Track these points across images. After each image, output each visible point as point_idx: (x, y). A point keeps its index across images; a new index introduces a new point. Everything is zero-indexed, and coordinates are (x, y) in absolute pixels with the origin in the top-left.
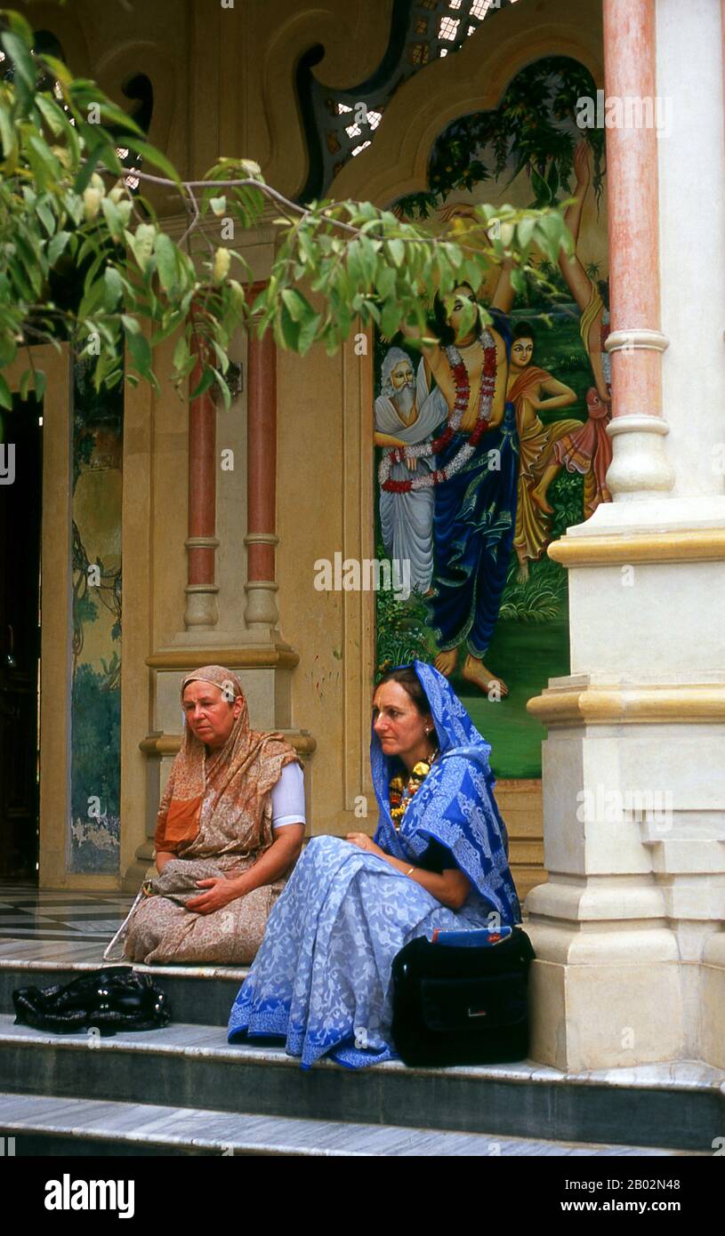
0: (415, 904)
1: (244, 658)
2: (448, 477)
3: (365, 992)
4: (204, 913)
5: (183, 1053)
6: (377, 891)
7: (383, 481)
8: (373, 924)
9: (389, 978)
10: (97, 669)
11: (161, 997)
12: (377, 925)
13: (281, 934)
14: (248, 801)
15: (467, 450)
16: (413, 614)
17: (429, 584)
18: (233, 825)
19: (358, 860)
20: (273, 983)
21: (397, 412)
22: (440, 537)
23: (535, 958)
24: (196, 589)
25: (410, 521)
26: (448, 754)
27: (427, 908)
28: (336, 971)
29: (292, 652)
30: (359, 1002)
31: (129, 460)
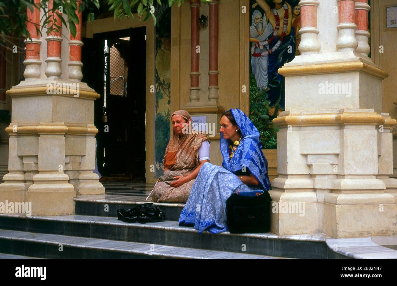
0: (235, 183)
1: (207, 110)
2: (273, 52)
3: (219, 210)
4: (176, 187)
5: (164, 229)
6: (223, 179)
7: (252, 53)
8: (221, 189)
9: (226, 206)
10: (163, 114)
11: (161, 212)
12: (222, 189)
13: (195, 192)
14: (191, 153)
15: (279, 43)
16: (261, 96)
17: (267, 87)
18: (186, 160)
19: (217, 169)
20: (192, 207)
21: (257, 30)
22: (270, 71)
23: (272, 200)
24: (193, 88)
25: (261, 66)
26: (245, 138)
27: (239, 184)
28: (211, 204)
29: (223, 108)
30: (217, 213)
31: (172, 48)
